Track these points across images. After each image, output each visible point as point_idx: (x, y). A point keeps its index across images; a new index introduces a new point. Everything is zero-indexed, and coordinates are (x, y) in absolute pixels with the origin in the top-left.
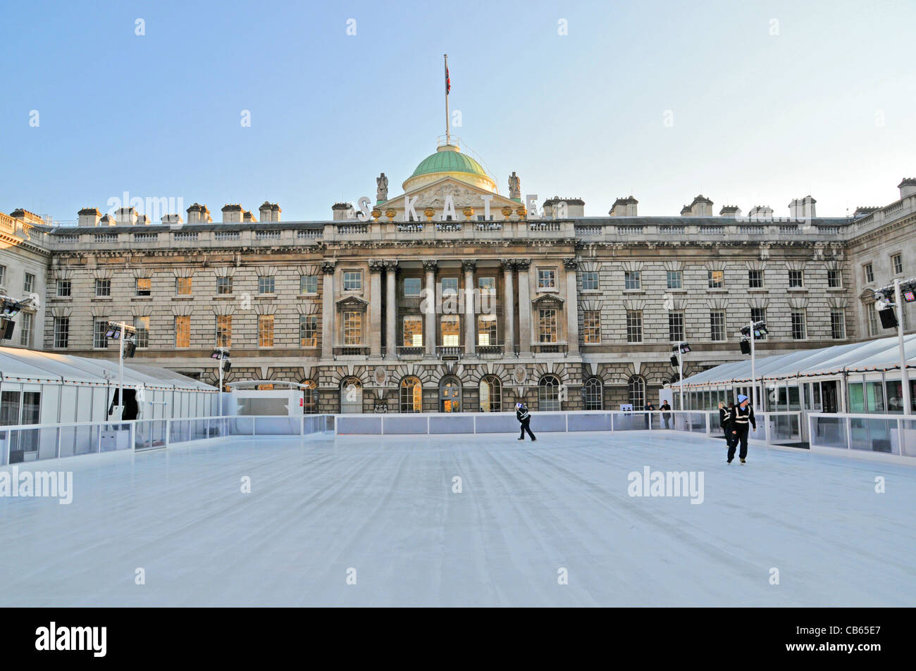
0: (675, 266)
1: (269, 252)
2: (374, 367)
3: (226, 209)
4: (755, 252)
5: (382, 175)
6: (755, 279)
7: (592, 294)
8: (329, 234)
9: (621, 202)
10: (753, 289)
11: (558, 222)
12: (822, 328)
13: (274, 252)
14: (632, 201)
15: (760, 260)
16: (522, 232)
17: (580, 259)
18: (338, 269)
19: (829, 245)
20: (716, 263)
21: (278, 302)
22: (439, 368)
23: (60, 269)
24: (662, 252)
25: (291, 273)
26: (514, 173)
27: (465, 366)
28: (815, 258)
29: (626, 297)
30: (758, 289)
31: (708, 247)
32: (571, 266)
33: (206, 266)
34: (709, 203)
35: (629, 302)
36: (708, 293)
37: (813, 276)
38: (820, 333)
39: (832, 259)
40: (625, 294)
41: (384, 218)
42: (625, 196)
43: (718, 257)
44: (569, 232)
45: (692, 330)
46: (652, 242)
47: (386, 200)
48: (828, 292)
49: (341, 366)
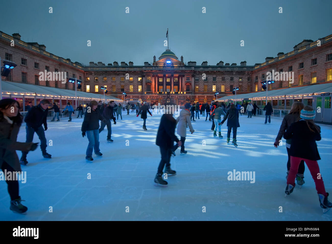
0: (215, 76)
1: (131, 72)
2: (153, 96)
3: (122, 63)
4: (232, 73)
5: (155, 56)
6: (232, 79)
7: (197, 82)
8: (144, 68)
9: (204, 62)
10: (231, 81)
11: (191, 67)
12: (245, 90)
13: (132, 72)
14: (206, 62)
15: (233, 75)
16: (184, 68)
17: (195, 74)
18: (146, 76)
19: (249, 72)
20: (223, 75)
21: (134, 83)
22: (166, 96)
23: (87, 75)
24: (212, 73)
25: (136, 77)
26: (182, 56)
27: (171, 96)
28: (245, 75)
29: (204, 83)
30: (232, 81)
31: (222, 72)
32: (193, 76)
33: (118, 75)
34: (223, 63)
35: (205, 84)
36: (221, 82)
37: (244, 79)
38: (245, 91)
39: (249, 75)
40: (204, 82)
41: (155, 65)
42: (205, 61)
43: (224, 74)
44: (193, 68)
45: (218, 90)
46: (210, 71)
47: (155, 61)
48: (247, 82)
49: (147, 96)
